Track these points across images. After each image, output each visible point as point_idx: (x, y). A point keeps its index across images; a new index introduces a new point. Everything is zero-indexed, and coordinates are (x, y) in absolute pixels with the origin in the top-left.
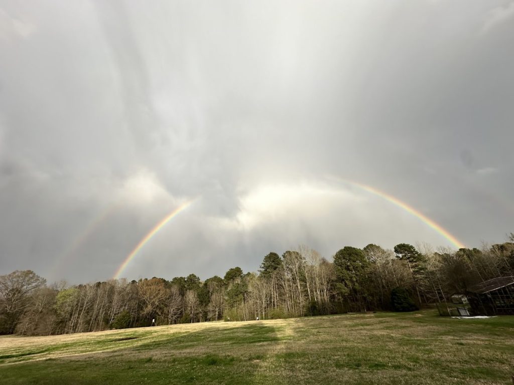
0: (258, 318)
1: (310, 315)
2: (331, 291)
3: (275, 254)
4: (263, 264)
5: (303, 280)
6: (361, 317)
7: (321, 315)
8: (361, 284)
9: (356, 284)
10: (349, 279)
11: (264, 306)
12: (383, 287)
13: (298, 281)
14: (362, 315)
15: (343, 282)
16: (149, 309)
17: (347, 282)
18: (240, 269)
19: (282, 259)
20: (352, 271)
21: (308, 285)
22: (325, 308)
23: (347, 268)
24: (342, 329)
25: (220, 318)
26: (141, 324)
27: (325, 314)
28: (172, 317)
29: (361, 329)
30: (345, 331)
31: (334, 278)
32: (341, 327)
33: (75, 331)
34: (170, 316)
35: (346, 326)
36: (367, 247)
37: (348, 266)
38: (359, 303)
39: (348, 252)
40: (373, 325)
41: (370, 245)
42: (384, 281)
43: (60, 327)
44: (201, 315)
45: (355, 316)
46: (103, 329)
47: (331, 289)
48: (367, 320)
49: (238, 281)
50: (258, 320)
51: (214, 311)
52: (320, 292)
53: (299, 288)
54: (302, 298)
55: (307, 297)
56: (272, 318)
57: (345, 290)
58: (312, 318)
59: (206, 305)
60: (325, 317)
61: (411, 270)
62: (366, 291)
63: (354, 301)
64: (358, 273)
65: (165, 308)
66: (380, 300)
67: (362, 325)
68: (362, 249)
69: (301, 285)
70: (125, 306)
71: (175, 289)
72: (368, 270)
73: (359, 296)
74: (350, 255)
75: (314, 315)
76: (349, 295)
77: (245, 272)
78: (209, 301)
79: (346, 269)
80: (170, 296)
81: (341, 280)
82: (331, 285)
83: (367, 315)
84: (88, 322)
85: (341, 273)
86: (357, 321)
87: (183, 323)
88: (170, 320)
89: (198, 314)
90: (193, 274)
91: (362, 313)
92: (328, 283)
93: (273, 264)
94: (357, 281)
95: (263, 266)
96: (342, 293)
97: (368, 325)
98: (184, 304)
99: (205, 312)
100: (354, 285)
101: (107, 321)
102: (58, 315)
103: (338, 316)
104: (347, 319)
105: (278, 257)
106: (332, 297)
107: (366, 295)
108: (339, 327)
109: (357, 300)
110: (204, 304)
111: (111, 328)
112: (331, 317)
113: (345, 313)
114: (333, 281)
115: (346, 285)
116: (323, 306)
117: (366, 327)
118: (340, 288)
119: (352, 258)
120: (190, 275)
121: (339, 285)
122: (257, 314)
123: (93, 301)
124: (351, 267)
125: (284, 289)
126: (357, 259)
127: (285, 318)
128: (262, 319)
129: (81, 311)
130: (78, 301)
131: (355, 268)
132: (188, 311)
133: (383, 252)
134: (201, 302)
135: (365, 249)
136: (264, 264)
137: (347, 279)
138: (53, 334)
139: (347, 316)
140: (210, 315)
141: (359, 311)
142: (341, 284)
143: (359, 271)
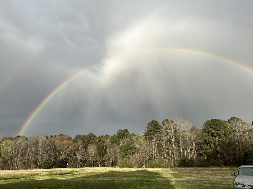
0: (143, 166)
1: (182, 167)
2: (199, 151)
3: (156, 122)
4: (146, 128)
5: (178, 142)
6: (219, 169)
7: (189, 166)
8: (222, 147)
9: (218, 147)
10: (213, 143)
11: (148, 158)
12: (239, 149)
13: (173, 142)
14: (220, 168)
15: (208, 145)
16: (62, 157)
17: (211, 145)
18: (128, 130)
19: (162, 125)
20: (216, 137)
21: (181, 145)
22: (193, 162)
23: (213, 135)
24: (205, 175)
25: (114, 164)
26: (58, 166)
27: (193, 166)
28: (79, 162)
29: (218, 176)
30: (208, 176)
31: (201, 141)
32: (205, 174)
34: (77, 162)
35: (208, 174)
36: (231, 119)
37: (213, 134)
38: (219, 161)
39: (214, 123)
40: (226, 174)
41: (233, 118)
42: (240, 145)
43: (6, 165)
44: (99, 162)
45: (215, 168)
47: (199, 149)
48: (223, 171)
49: (127, 139)
50: (144, 167)
51: (109, 160)
52: (190, 150)
53: (174, 147)
54: (176, 155)
55: (179, 154)
56: (154, 167)
57: (210, 151)
58: (183, 168)
59: (103, 156)
60: (192, 168)
62: (225, 152)
63: (215, 158)
64: (221, 139)
65: (74, 156)
66: (235, 159)
67: (219, 174)
68: (226, 120)
69: (175, 145)
70: (47, 153)
71: (80, 143)
72: (229, 137)
73: (219, 156)
74: (216, 125)
75: (184, 166)
76: (212, 154)
77: (131, 133)
78: (105, 153)
79: (211, 135)
80: (77, 148)
81: (207, 143)
82: (199, 147)
83: (223, 169)
84: (24, 163)
85: (208, 138)
86: (216, 172)
87: (88, 167)
88: (77, 165)
89: (97, 161)
90: (92, 133)
91: (220, 167)
92: (196, 145)
93: (154, 129)
94: (219, 145)
95: (147, 130)
96: (206, 152)
97: (223, 174)
98: (87, 155)
99: (102, 160)
100: (217, 147)
101: (36, 163)
102: (3, 158)
103: (202, 168)
104: (209, 170)
105: (159, 124)
106: (199, 155)
107: (225, 155)
108: (203, 174)
109: (218, 158)
110: (102, 155)
111: (40, 167)
112: (198, 168)
113: (208, 166)
114: (200, 144)
115: (210, 147)
116: (191, 161)
117: (221, 175)
118: (206, 149)
119: (217, 128)
120: (90, 134)
121: (205, 147)
122: (143, 164)
123: (25, 149)
124: (216, 135)
125: (162, 147)
126: (221, 129)
127: (163, 167)
128: (146, 167)
129: (18, 155)
131: (219, 136)
132: (90, 159)
133: (243, 124)
134: (100, 153)
135: (228, 121)
136: (148, 129)
137: (212, 143)
139: (209, 168)
140: (107, 163)
141: (218, 165)
142: (206, 146)
143: (221, 138)
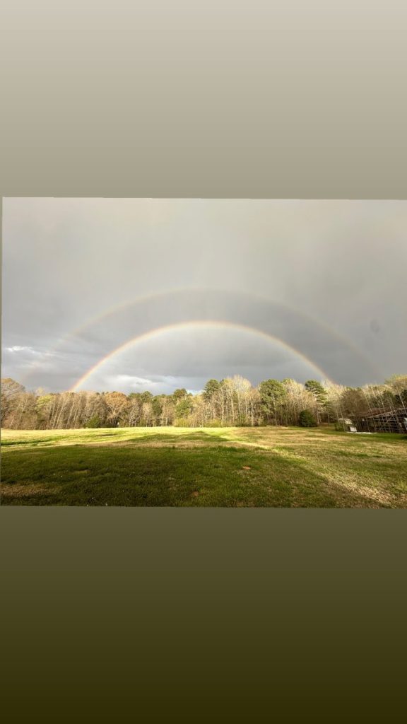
2: (256, 410)
3: (215, 381)
5: (236, 401)
9: (275, 407)
11: (206, 417)
13: (232, 402)
15: (266, 404)
16: (113, 415)
18: (185, 390)
19: (220, 384)
20: (272, 397)
21: (239, 404)
23: (269, 395)
25: (170, 423)
28: (131, 422)
31: (259, 401)
33: (56, 427)
37: (270, 393)
38: (275, 420)
39: (271, 383)
43: (42, 424)
44: (154, 422)
46: (79, 428)
47: (257, 408)
49: (184, 399)
51: (164, 420)
52: (248, 410)
54: (234, 414)
55: (238, 414)
57: (267, 410)
59: (159, 415)
61: (316, 399)
62: (281, 412)
63: (272, 418)
65: (127, 415)
66: (290, 418)
70: (95, 411)
71: (134, 401)
73: (275, 415)
74: (272, 385)
76: (269, 413)
77: (188, 393)
78: (161, 412)
80: (131, 406)
81: (264, 402)
82: (257, 406)
84: (66, 422)
85: (265, 398)
88: (129, 424)
89: (151, 421)
90: (148, 392)
92: (254, 404)
93: (212, 388)
94: (275, 404)
95: (205, 389)
96: (264, 412)
98: (141, 414)
99: (157, 420)
101: (81, 422)
102: (39, 416)
105: (217, 383)
106: (257, 414)
107: (281, 414)
109: (274, 418)
110: (157, 414)
111: (85, 427)
114: (258, 403)
115: (268, 407)
116: (249, 420)
118: (263, 408)
119: (273, 388)
120: (146, 392)
121: (262, 406)
122: (201, 424)
123: (69, 406)
124: (272, 395)
126: (278, 389)
129: (59, 413)
130: (56, 405)
132: (144, 418)
134: (155, 412)
137: (269, 403)
138: (37, 429)
140: (162, 422)
142: (264, 405)
